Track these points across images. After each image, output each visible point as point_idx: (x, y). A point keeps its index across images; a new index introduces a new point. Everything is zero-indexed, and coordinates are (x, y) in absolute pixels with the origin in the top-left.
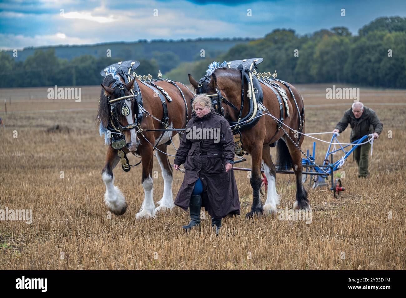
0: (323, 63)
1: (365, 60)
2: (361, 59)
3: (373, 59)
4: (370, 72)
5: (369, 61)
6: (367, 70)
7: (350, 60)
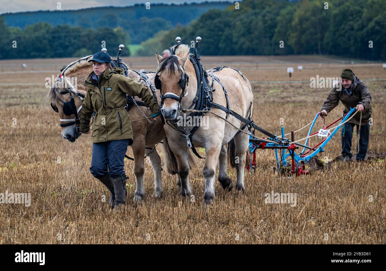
0: (303, 32)
1: (347, 27)
2: (342, 26)
3: (356, 26)
4: (352, 42)
5: (352, 29)
6: (349, 39)
7: (331, 28)
